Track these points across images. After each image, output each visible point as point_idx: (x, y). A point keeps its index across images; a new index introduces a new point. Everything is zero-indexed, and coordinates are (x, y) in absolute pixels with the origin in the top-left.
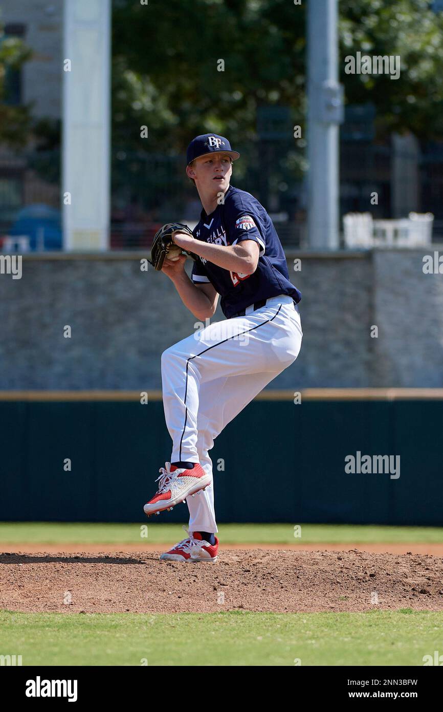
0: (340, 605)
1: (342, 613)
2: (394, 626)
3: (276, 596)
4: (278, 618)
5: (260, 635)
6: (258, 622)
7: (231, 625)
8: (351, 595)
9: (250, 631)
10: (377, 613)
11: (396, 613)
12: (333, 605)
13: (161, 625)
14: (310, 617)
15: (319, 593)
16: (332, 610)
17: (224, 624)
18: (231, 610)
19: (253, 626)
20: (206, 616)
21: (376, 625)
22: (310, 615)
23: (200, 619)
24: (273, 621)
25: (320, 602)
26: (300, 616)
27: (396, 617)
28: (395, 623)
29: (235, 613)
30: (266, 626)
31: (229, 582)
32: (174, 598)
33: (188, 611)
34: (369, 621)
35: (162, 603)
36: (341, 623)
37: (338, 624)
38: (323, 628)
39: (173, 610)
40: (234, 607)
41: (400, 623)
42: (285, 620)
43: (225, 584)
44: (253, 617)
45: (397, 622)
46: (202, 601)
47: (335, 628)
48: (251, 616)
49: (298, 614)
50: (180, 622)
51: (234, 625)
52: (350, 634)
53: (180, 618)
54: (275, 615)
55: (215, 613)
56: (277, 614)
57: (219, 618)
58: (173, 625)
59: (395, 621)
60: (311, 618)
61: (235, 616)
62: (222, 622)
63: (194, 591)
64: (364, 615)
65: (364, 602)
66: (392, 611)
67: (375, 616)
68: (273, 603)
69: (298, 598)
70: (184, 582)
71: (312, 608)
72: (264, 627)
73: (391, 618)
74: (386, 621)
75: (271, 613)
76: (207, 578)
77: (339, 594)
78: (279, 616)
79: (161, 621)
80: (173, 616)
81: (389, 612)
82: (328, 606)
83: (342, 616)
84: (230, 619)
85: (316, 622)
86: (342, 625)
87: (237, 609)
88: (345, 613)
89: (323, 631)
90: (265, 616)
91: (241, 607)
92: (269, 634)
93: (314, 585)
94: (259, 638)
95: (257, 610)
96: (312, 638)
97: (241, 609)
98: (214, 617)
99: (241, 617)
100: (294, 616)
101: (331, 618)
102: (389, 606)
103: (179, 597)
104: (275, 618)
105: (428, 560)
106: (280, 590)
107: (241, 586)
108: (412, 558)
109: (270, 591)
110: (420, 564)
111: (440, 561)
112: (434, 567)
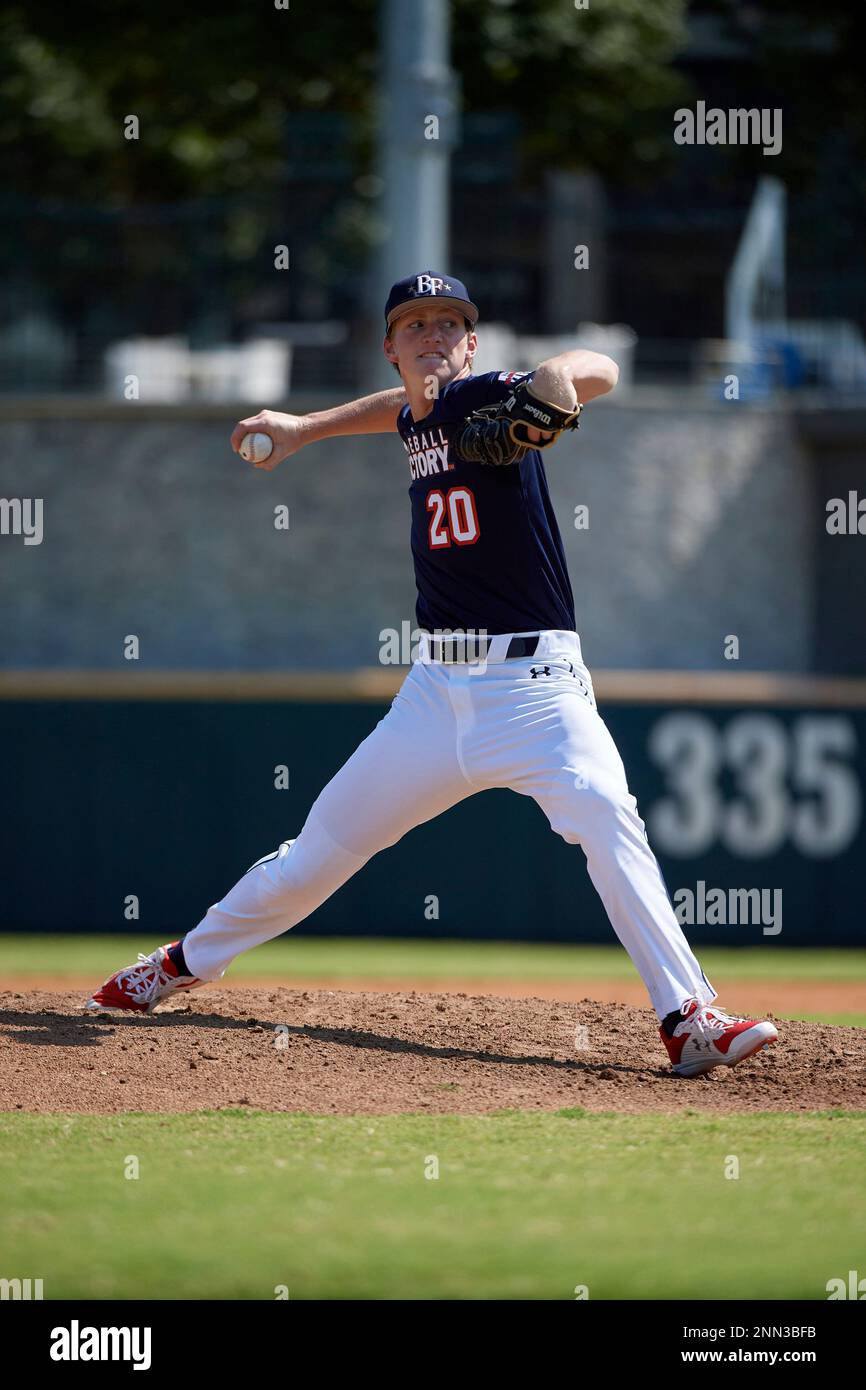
0: (441, 1101)
1: (445, 1116)
2: (548, 1143)
3: (313, 1081)
4: (317, 1125)
5: (281, 1157)
6: (277, 1132)
7: (224, 1136)
8: (463, 1081)
9: (262, 1149)
10: (514, 1117)
11: (553, 1117)
12: (426, 1100)
13: (85, 1137)
14: (381, 1122)
15: (399, 1077)
16: (426, 1109)
17: (211, 1135)
18: (223, 1108)
19: (269, 1139)
20: (175, 1120)
21: (513, 1140)
22: (381, 1119)
23: (162, 1125)
24: (309, 1129)
25: (401, 1093)
26: (362, 1121)
27: (551, 1125)
28: (549, 1136)
29: (232, 1114)
30: (293, 1139)
31: (220, 1052)
32: (112, 1084)
33: (138, 1110)
34: (499, 1132)
35: (87, 1093)
36: (443, 1135)
37: (437, 1138)
38: (407, 1145)
39: (110, 1107)
40: (231, 1102)
41: (560, 1137)
42: (334, 1128)
43: (213, 1055)
44: (269, 1123)
45: (555, 1134)
46: (166, 1090)
47: (431, 1144)
48: (263, 1120)
49: (357, 1118)
50: (123, 1131)
51: (231, 1137)
52: (460, 1156)
53: (123, 1124)
54: (312, 1120)
55: (192, 1115)
56: (317, 1117)
57: (201, 1124)
58: (108, 1137)
59: (550, 1132)
60: (382, 1125)
61: (232, 1120)
62: (207, 1132)
63: (151, 1069)
64: (488, 1119)
65: (489, 1096)
66: (543, 1113)
67: (509, 1121)
68: (309, 1095)
69: (357, 1085)
70: (131, 1051)
71: (385, 1106)
72: (290, 1142)
73: (540, 1126)
74: (531, 1132)
75: (303, 1115)
76: (177, 1044)
77: (439, 1077)
78: (321, 1121)
79: (85, 1128)
80: (109, 1118)
81: (538, 1114)
82: (417, 1101)
83: (445, 1121)
84: (222, 1127)
85: (392, 1133)
86: (444, 1139)
87: (236, 1106)
88: (452, 1117)
89: (406, 1151)
90: (293, 1120)
91: (244, 1102)
92: (299, 1156)
93: (389, 1060)
94: (281, 1163)
95: (276, 1108)
96: (387, 1163)
97: (244, 1106)
98: (190, 1121)
99: (244, 1123)
100: (350, 1120)
101: (424, 1126)
102: (538, 1103)
103: (122, 1082)
104: (311, 1124)
105: (617, 1014)
106: (321, 1068)
107: (244, 1060)
108: (585, 1008)
109: (302, 1070)
110: (599, 1021)
111: (639, 1016)
112: (628, 1028)
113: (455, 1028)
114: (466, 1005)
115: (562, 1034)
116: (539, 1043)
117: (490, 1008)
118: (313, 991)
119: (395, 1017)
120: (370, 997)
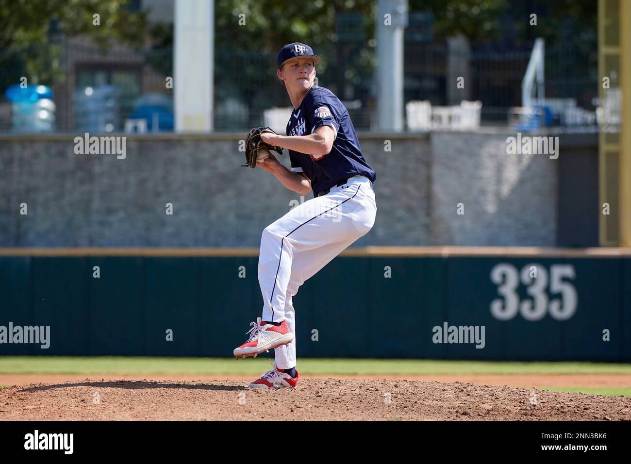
15: (378, 414)
31: (303, 405)
43: (301, 406)
63: (275, 412)
70: (266, 405)
76: (285, 402)
93: (374, 408)
105: (470, 388)
106: (346, 411)
107: (314, 408)
108: (456, 385)
109: (338, 412)
110: (462, 391)
111: (479, 389)
112: (474, 394)
113: (402, 394)
114: (407, 385)
115: (446, 396)
116: (437, 400)
117: (417, 386)
118: (343, 379)
119: (377, 390)
120: (367, 382)
